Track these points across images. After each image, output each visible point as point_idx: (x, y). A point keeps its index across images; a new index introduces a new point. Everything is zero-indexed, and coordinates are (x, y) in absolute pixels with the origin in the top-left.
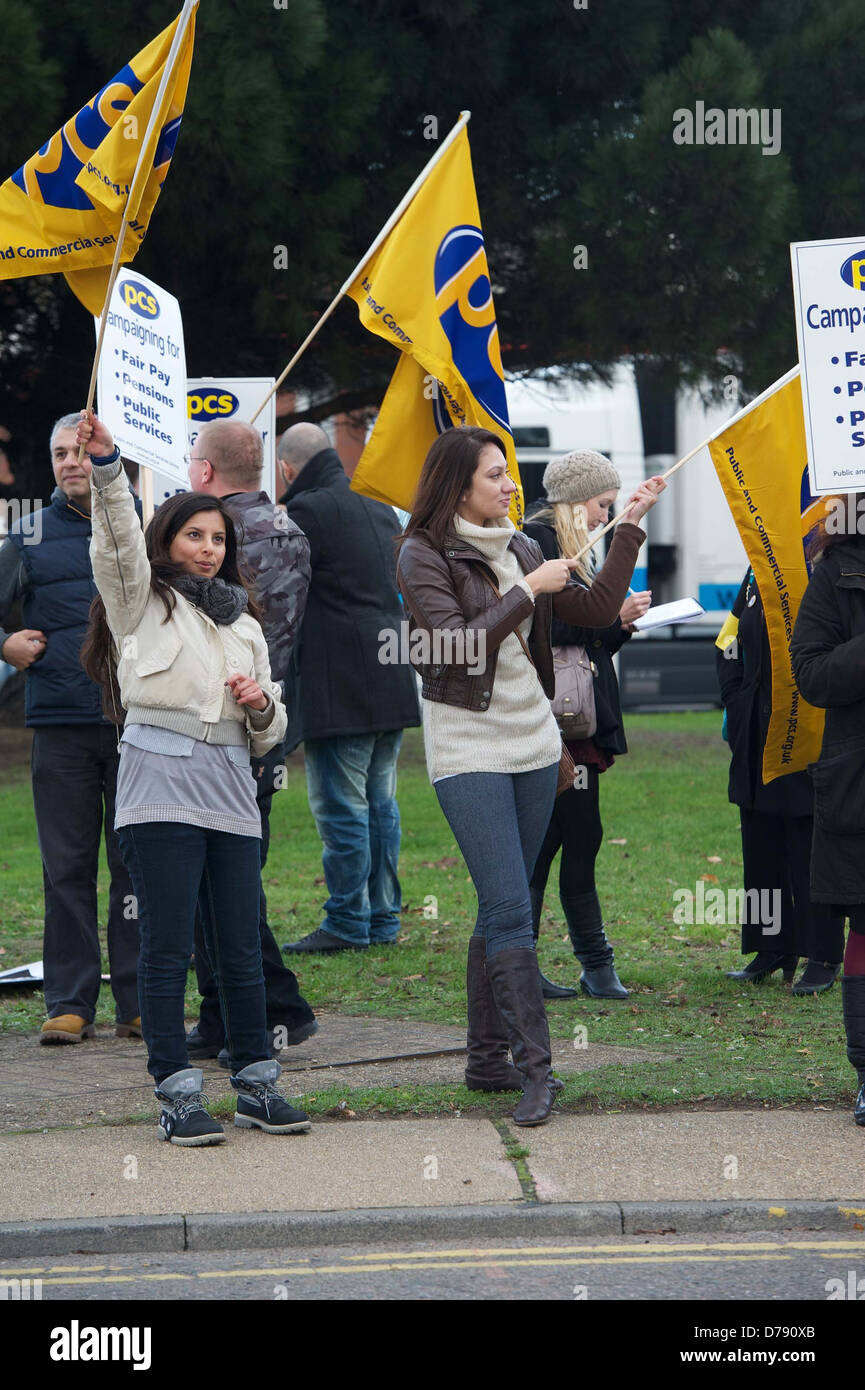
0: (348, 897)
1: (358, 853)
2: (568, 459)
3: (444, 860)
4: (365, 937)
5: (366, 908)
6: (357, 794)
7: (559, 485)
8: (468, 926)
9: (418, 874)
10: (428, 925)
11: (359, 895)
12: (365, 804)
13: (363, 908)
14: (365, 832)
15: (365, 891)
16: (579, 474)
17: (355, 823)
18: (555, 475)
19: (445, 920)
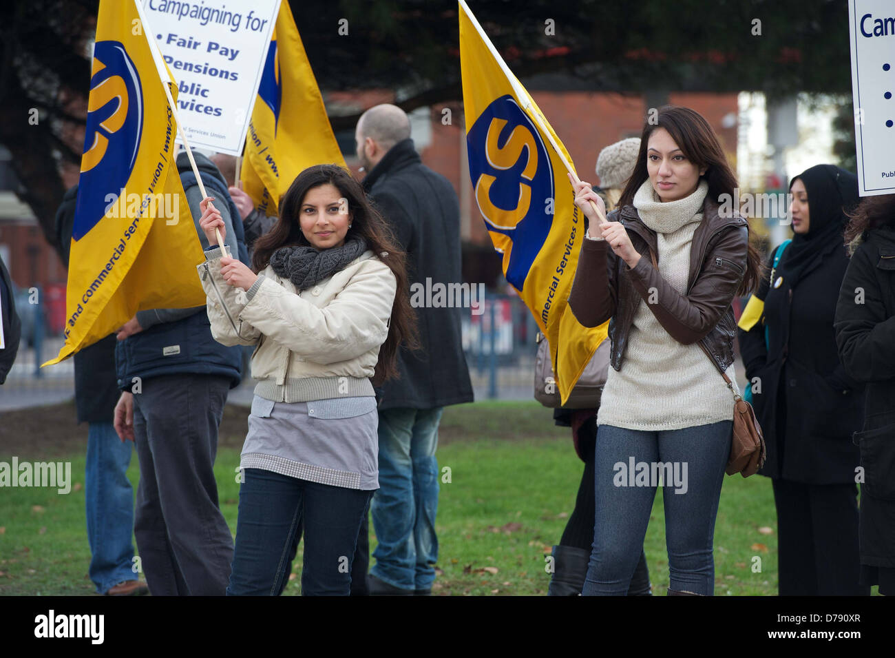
0: (394, 545)
1: (402, 504)
2: (618, 148)
3: (509, 525)
4: (410, 583)
5: (412, 555)
6: (402, 452)
7: (611, 172)
8: (527, 586)
9: (484, 537)
10: (489, 584)
11: (405, 544)
12: (407, 458)
13: (409, 556)
14: (409, 485)
15: (411, 540)
16: (629, 161)
17: (398, 476)
18: (607, 163)
19: (506, 579)
